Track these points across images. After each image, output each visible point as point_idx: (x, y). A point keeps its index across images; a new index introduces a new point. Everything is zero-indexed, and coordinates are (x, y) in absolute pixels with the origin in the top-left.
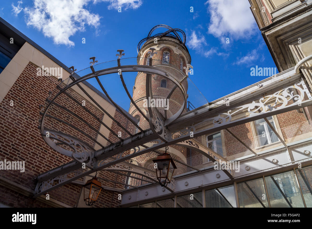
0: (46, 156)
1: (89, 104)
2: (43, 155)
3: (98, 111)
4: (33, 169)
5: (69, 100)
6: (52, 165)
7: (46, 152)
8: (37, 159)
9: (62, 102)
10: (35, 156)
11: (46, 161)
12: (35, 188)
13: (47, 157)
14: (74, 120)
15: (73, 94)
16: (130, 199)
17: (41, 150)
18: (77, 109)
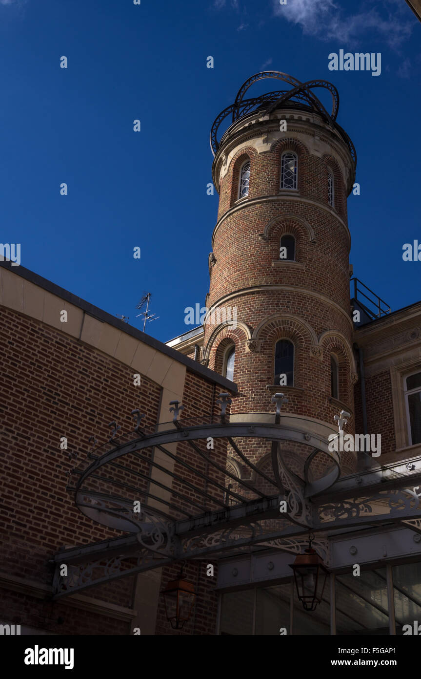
0: (62, 509)
1: (128, 372)
2: (56, 509)
3: (149, 384)
4: (43, 541)
5: (88, 373)
6: (75, 526)
7: (62, 500)
8: (47, 520)
9: (75, 382)
10: (42, 514)
11: (63, 519)
12: (52, 580)
13: (64, 512)
14: (103, 418)
15: (94, 357)
16: (235, 576)
17: (52, 500)
18: (106, 389)
